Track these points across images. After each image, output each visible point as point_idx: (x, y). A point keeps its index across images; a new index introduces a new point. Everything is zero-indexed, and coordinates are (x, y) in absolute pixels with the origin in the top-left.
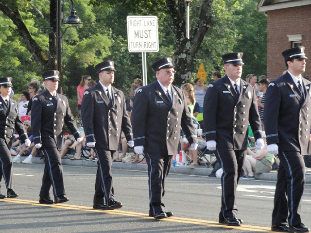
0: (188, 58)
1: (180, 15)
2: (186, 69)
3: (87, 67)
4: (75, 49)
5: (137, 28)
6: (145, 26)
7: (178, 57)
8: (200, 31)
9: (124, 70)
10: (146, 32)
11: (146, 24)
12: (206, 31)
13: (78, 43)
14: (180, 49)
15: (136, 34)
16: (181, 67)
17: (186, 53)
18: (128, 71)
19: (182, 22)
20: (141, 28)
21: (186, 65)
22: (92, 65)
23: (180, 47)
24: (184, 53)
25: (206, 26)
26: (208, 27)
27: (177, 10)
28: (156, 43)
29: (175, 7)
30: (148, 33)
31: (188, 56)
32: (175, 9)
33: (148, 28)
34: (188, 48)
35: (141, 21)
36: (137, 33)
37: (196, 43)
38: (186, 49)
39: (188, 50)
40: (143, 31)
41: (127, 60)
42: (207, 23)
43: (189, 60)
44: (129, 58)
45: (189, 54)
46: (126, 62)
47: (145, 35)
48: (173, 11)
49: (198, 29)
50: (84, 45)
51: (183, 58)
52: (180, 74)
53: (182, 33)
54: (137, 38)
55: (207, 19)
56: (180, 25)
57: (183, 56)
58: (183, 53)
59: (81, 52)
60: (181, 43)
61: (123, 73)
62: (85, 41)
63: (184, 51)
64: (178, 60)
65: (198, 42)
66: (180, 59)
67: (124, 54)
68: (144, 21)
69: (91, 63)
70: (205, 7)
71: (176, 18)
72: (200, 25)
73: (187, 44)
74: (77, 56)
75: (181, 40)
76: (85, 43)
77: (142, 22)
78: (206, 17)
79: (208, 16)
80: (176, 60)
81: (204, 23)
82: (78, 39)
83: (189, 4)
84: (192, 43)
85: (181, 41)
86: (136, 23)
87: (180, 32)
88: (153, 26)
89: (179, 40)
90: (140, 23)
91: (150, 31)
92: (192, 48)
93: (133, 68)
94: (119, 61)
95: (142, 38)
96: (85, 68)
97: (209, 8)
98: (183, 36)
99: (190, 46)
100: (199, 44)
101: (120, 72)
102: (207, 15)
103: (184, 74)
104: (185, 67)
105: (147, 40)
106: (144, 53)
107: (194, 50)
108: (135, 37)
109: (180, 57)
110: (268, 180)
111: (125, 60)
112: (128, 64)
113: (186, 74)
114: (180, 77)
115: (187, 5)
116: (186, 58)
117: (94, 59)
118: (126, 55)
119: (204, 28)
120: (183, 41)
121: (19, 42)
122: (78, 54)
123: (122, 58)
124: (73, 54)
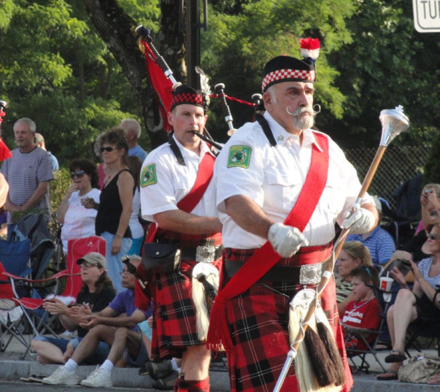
41: (403, 58)
44: (408, 53)
59: (259, 34)
67: (395, 39)
74: (246, 49)
93: (423, 84)
111: (396, 60)
112: (406, 72)
118: (399, 44)
121: (67, 5)
122: (250, 41)
123: (386, 52)
124: (234, 42)
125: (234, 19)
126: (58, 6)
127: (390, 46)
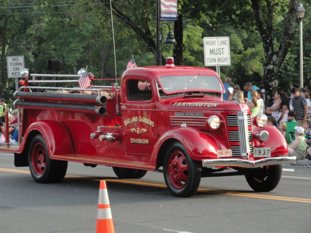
0: (274, 69)
1: (268, 33)
2: (273, 78)
3: (251, 74)
4: (241, 57)
5: (212, 47)
6: (219, 45)
7: (266, 68)
8: (284, 46)
9: (288, 76)
10: (220, 50)
11: (220, 43)
12: (289, 46)
13: (243, 52)
14: (268, 61)
15: (212, 52)
16: (269, 76)
17: (273, 64)
18: (292, 77)
19: (270, 38)
20: (216, 47)
21: (273, 74)
22: (257, 72)
23: (268, 59)
24: (272, 64)
25: (289, 42)
26: (291, 43)
27: (264, 29)
28: (228, 59)
29: (263, 26)
30: (221, 50)
31: (275, 67)
32: (263, 28)
33: (221, 46)
34: (275, 60)
35: (215, 41)
36: (212, 50)
37: (281, 56)
38: (273, 61)
39: (275, 62)
40: (217, 49)
41: (291, 67)
42: (290, 39)
43: (276, 70)
44: (292, 65)
45: (276, 65)
46: (290, 69)
47: (219, 52)
48: (262, 30)
49: (283, 44)
50: (249, 54)
51: (271, 68)
52: (269, 82)
53: (270, 48)
54: (212, 55)
55: (290, 35)
56: (268, 41)
57: (271, 67)
58: (270, 64)
59: (246, 60)
60: (269, 56)
61: (288, 79)
62: (250, 51)
63: (272, 63)
64: (267, 71)
65: (283, 55)
66: (268, 70)
67: (288, 61)
68: (218, 41)
69: (256, 70)
70: (288, 25)
71: (264, 35)
72: (284, 41)
73: (273, 57)
74: (243, 65)
75: (269, 53)
76: (250, 52)
77: (217, 42)
78: (289, 34)
79: (291, 33)
80: (265, 70)
81: (287, 39)
82: (243, 49)
83: (302, 19)
84: (278, 56)
85: (269, 55)
86: (211, 42)
87: (268, 47)
88: (225, 45)
89: (267, 54)
90: (214, 43)
91: (223, 49)
92: (278, 60)
93: (297, 74)
94: (284, 68)
95: (216, 54)
96: (250, 74)
97: (291, 27)
98: (270, 50)
99: (276, 58)
100: (283, 56)
101: (284, 78)
102: (289, 32)
103: (271, 82)
104: (273, 76)
105: (221, 56)
106: (218, 66)
107: (279, 61)
108: (210, 54)
109: (268, 68)
110: (301, 165)
111: (289, 67)
112: (291, 71)
113: (273, 81)
114: (268, 84)
115: (301, 21)
116: (273, 68)
117: (259, 67)
118: (290, 63)
119: (287, 43)
120: (270, 54)
121: (189, 52)
122: (244, 62)
123: (286, 65)
124: (239, 63)
125: (239, 56)
126: (186, 52)
127: (287, 63)
